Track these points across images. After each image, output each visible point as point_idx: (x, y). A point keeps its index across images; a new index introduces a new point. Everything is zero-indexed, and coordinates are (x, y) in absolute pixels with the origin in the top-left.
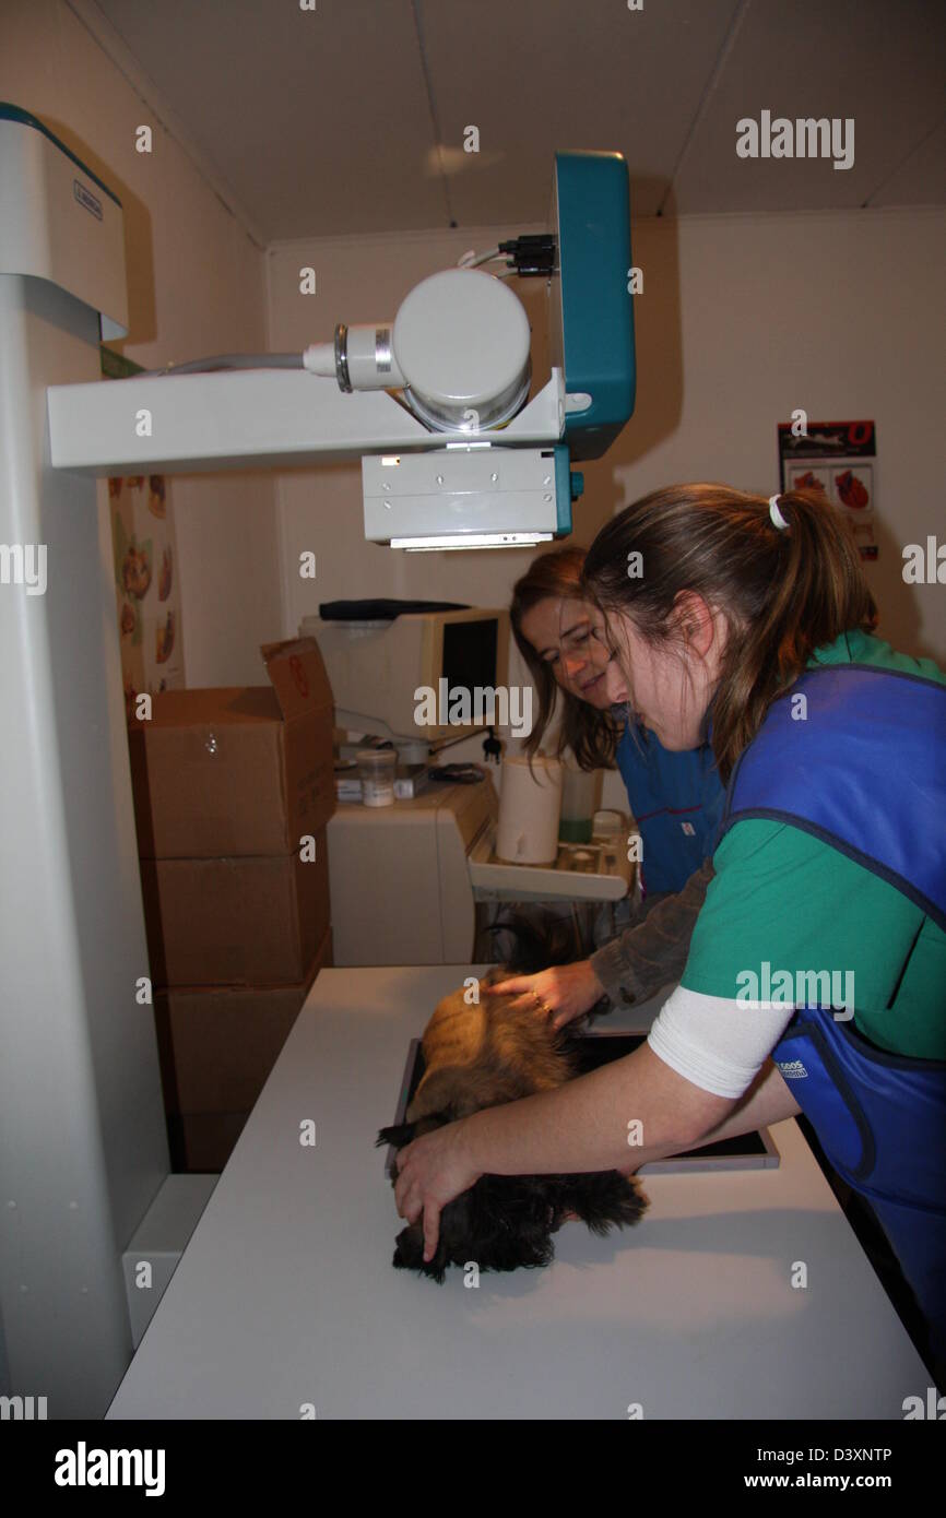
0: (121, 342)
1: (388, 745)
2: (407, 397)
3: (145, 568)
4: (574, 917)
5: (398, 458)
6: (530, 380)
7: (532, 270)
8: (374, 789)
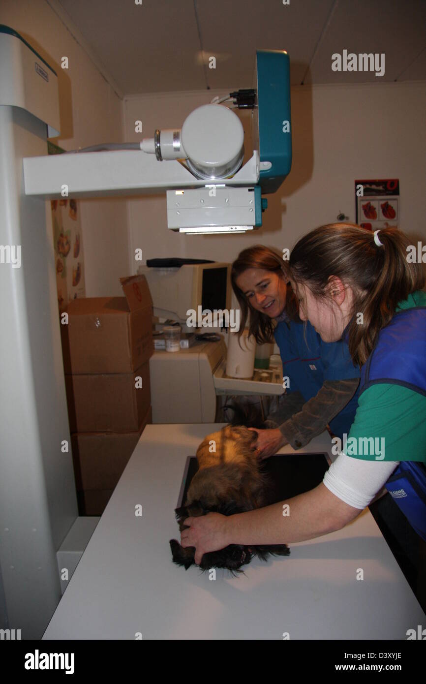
0: (56, 139)
1: (177, 324)
2: (187, 163)
3: (68, 243)
4: (261, 402)
5: (183, 191)
6: (244, 156)
7: (245, 106)
8: (171, 344)
